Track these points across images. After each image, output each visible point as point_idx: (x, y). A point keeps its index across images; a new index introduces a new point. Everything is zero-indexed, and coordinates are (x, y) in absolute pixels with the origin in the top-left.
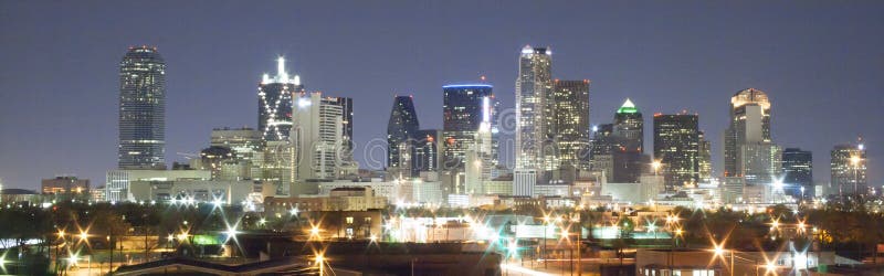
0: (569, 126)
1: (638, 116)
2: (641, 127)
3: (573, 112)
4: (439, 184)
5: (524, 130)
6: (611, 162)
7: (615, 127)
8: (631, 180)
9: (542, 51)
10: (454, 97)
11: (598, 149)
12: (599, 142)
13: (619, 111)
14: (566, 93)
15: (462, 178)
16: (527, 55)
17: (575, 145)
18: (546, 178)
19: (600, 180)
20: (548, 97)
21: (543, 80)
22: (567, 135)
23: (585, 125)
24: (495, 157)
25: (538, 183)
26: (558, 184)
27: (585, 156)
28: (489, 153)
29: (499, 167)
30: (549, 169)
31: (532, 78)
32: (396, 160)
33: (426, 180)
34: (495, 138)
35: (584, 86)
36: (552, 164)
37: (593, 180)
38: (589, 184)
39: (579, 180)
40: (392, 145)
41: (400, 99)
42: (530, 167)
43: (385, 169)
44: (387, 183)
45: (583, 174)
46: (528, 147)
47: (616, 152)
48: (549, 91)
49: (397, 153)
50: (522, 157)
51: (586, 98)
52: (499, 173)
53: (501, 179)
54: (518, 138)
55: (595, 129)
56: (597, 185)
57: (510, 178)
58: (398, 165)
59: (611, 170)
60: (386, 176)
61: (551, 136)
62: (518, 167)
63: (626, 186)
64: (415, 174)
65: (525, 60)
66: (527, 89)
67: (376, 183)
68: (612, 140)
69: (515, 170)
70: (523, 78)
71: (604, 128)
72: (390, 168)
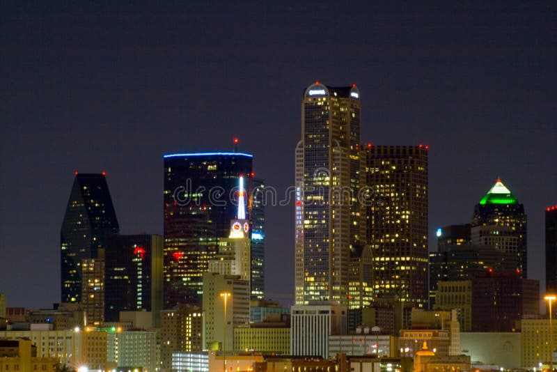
0: (392, 229)
1: (515, 210)
2: (523, 230)
3: (400, 203)
4: (154, 333)
5: (309, 234)
6: (468, 294)
7: (475, 230)
8: (505, 327)
9: (344, 92)
10: (182, 172)
11: (445, 271)
12: (446, 257)
13: (483, 202)
14: (387, 167)
15: (197, 323)
16: (315, 97)
17: (403, 263)
18: (351, 322)
19: (448, 327)
20: (353, 176)
21: (343, 144)
22: (388, 245)
23: (420, 226)
24: (258, 283)
25: (335, 332)
26: (371, 333)
27: (420, 283)
28: (246, 276)
29: (263, 303)
30: (355, 306)
31: (325, 141)
32: (77, 290)
33: (132, 328)
34: (256, 251)
35: (417, 154)
36: (361, 297)
37: (436, 326)
38: (427, 335)
39: (410, 326)
40: (68, 266)
41: (82, 179)
42: (325, 302)
43: (56, 306)
44: (60, 333)
45: (416, 314)
46: (318, 267)
47: (477, 276)
48: (355, 165)
49: (78, 277)
50: (308, 284)
51: (423, 178)
52: (264, 314)
53: (267, 324)
54: (300, 251)
55: (439, 233)
56: (442, 335)
57: (284, 322)
58: (78, 300)
59: (468, 307)
60: (60, 319)
61: (359, 248)
62: (299, 303)
63: (495, 337)
64: (112, 317)
65: (313, 108)
66: (316, 160)
67: (38, 333)
68: (468, 254)
69: (293, 308)
70: (308, 141)
71: (454, 231)
72: (68, 306)
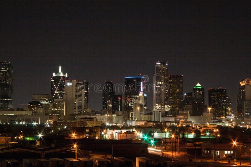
0: (175, 93)
1: (202, 89)
2: (203, 94)
3: (177, 88)
4: (123, 116)
5: (157, 94)
6: (192, 108)
7: (193, 94)
8: (200, 115)
9: (164, 64)
10: (129, 82)
11: (187, 103)
12: (187, 100)
13: (195, 88)
14: (174, 80)
15: (132, 114)
16: (158, 65)
17: (177, 101)
18: (165, 114)
19: (187, 115)
20: (166, 82)
21: (164, 75)
22: (174, 97)
23: (181, 93)
24: (145, 105)
25: (162, 116)
26: (170, 116)
27: (181, 105)
28: (143, 104)
29: (147, 110)
30: (167, 110)
31: (160, 74)
32: (106, 107)
33: (118, 115)
34: (145, 98)
35: (181, 78)
36: (168, 108)
37: (184, 115)
38: (183, 117)
39: (179, 115)
40: (104, 102)
41: (107, 82)
42: (160, 109)
43: (102, 110)
44: (102, 116)
45: (180, 112)
46: (158, 102)
47: (193, 103)
48: (167, 79)
49: (106, 104)
50: (156, 105)
51: (181, 82)
52: (147, 112)
53: (147, 114)
54: (155, 98)
55: (185, 94)
56: (186, 117)
57: (151, 114)
58: (106, 109)
59: (192, 111)
60: (103, 113)
61: (167, 97)
62: (154, 110)
63: (198, 117)
64: (114, 113)
65: (157, 67)
66: (158, 79)
67: (98, 116)
68: (191, 99)
69: (153, 111)
70: (156, 74)
71: (188, 94)
